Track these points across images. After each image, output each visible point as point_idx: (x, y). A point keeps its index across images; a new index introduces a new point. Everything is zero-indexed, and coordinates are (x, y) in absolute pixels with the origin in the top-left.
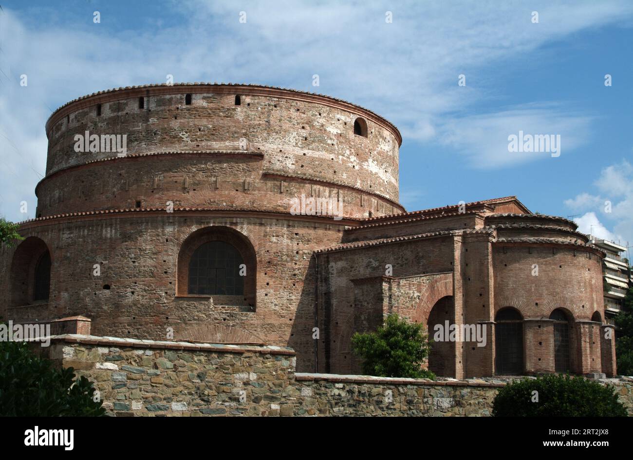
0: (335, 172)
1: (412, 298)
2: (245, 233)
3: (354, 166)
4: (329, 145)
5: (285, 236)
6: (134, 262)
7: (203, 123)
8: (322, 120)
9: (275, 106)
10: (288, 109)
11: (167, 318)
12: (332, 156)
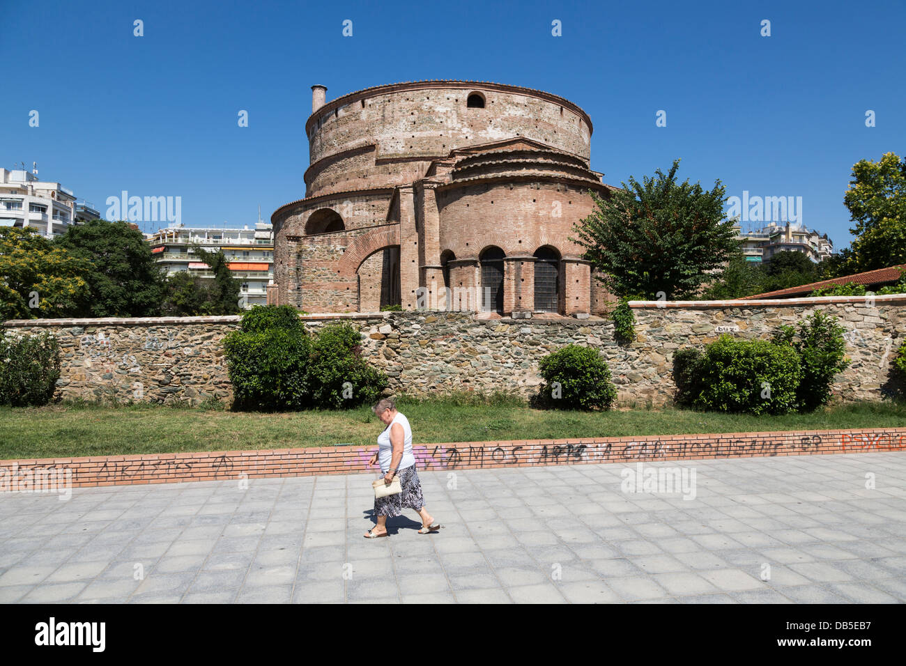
0: (444, 146)
1: (332, 251)
2: (338, 211)
3: (467, 137)
4: (437, 123)
5: (365, 209)
7: (344, 128)
8: (430, 103)
9: (389, 101)
10: (399, 101)
12: (441, 132)
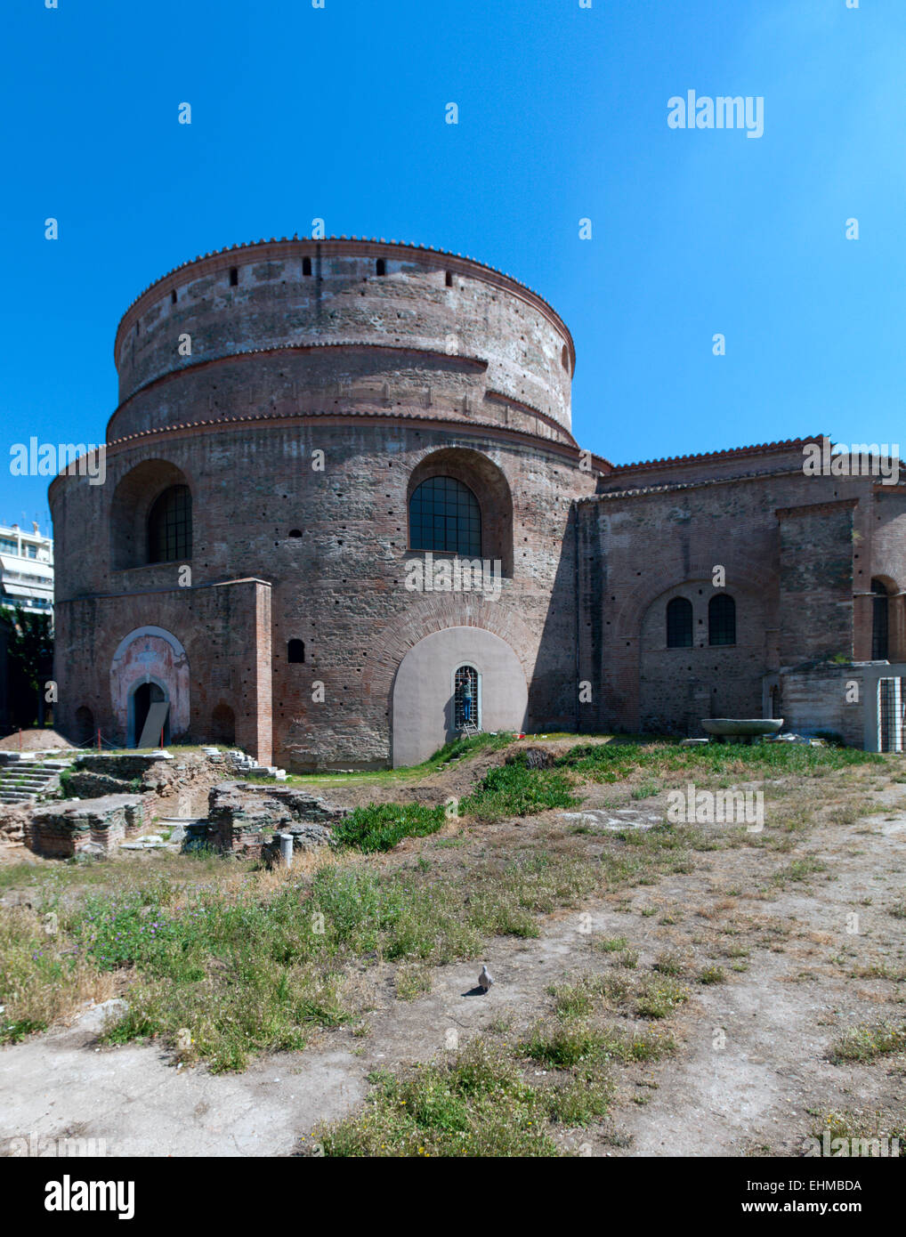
2: (498, 463)
5: (544, 473)
6: (340, 495)
7: (403, 305)
8: (539, 334)
9: (493, 300)
10: (507, 306)
11: (396, 582)
